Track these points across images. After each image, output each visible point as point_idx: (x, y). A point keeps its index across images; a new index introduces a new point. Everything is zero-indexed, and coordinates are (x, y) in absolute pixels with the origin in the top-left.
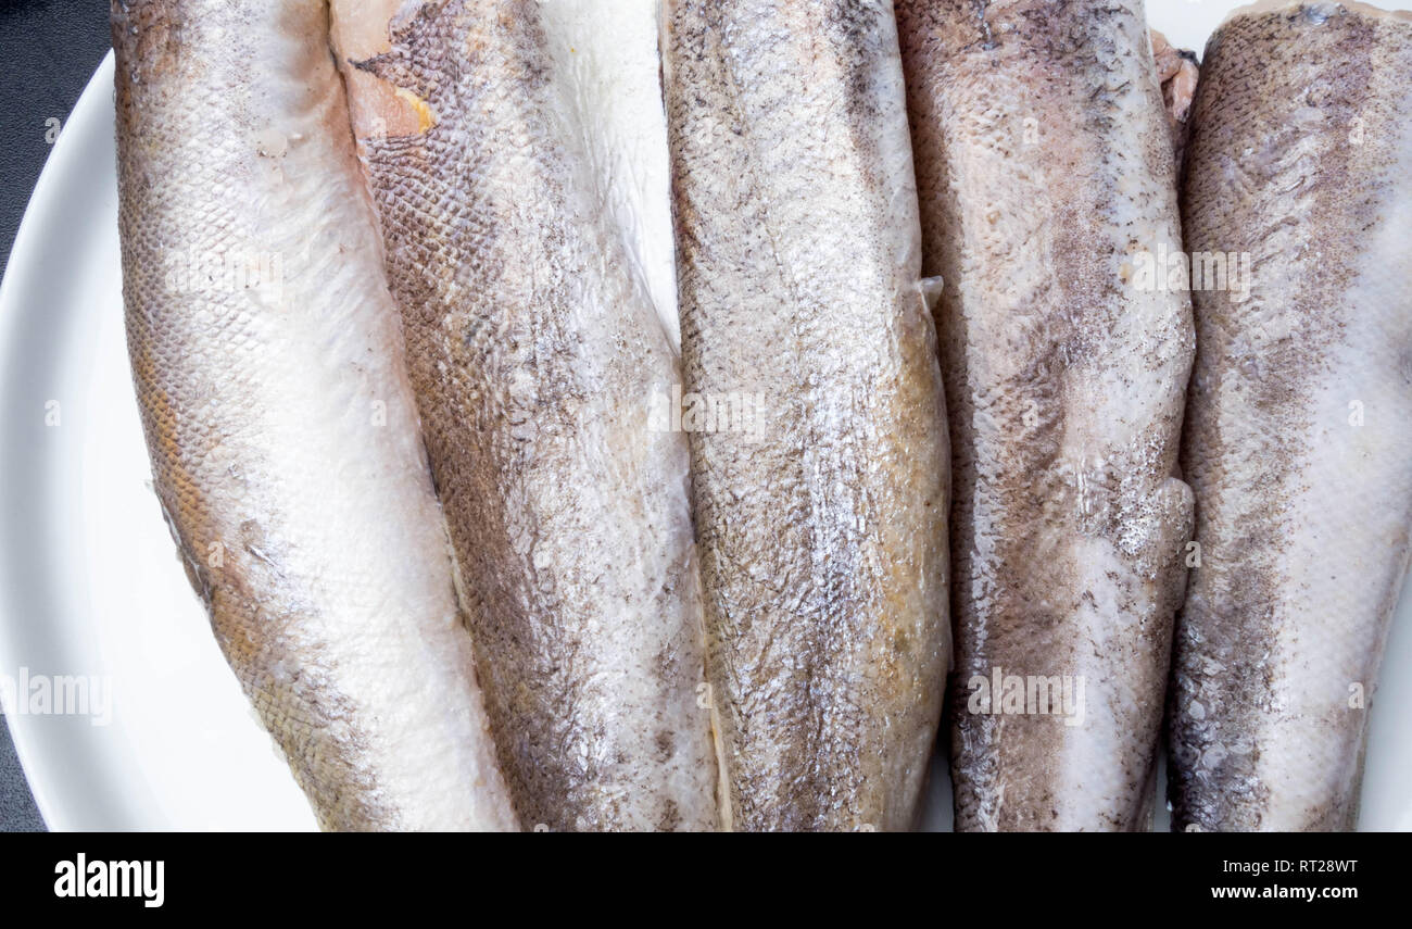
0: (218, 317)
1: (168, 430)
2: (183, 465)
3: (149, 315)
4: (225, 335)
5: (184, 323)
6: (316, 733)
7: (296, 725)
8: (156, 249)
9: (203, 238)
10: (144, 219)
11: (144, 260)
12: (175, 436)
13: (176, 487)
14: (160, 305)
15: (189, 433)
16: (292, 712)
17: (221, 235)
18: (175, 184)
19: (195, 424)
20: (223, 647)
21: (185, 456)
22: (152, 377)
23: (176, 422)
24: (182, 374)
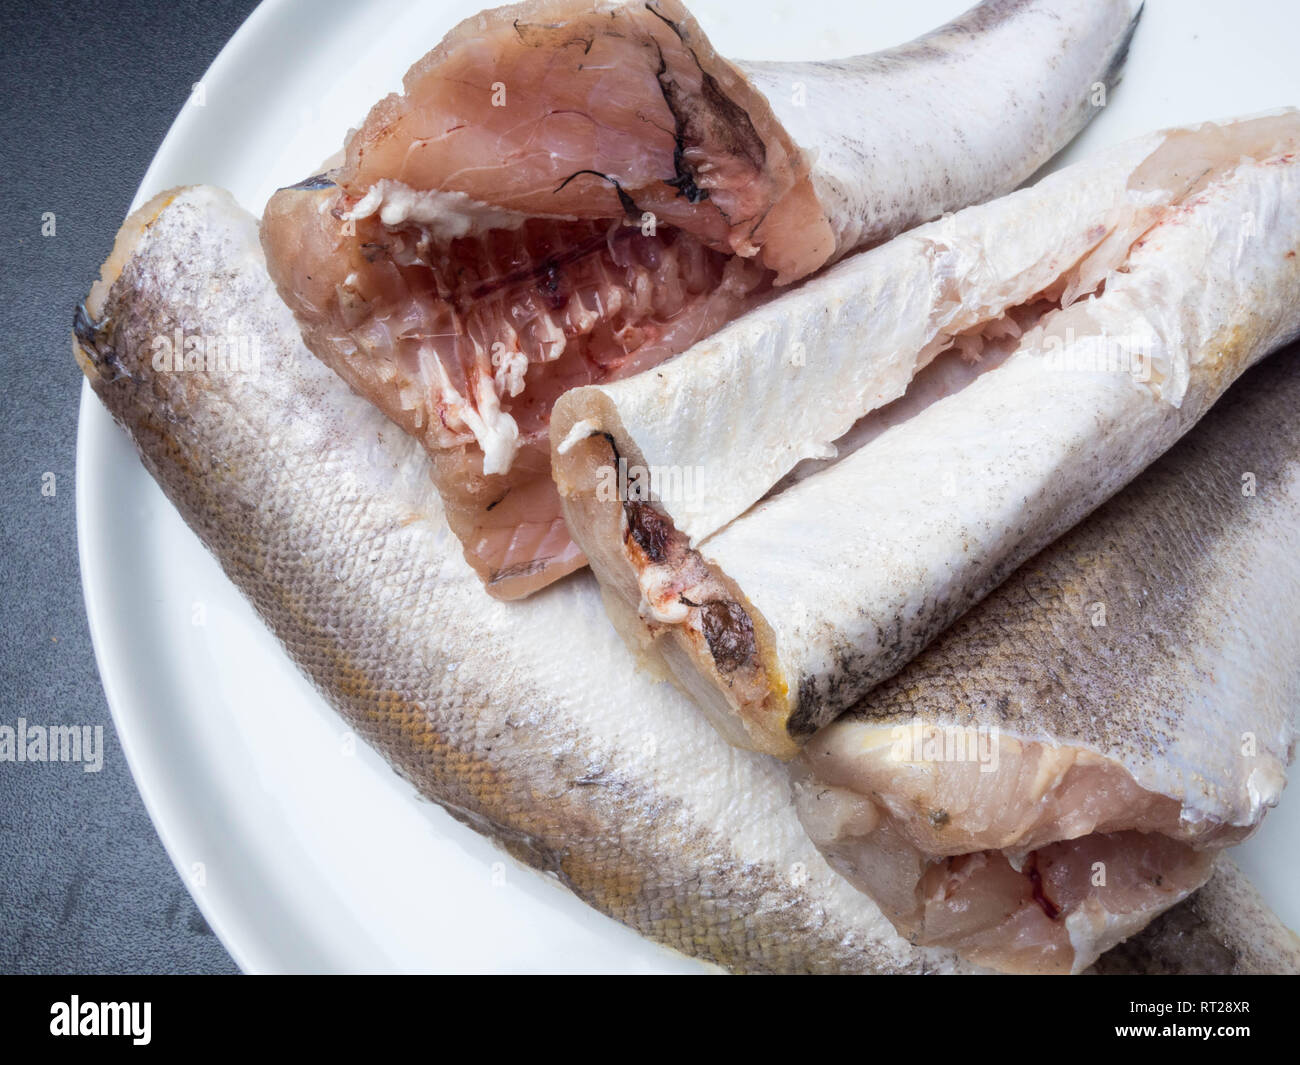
0: (404, 585)
1: (418, 727)
2: (457, 748)
3: (330, 629)
4: (423, 597)
5: (375, 612)
6: (749, 922)
7: (723, 931)
8: (300, 562)
9: (342, 521)
10: (265, 543)
11: (291, 582)
12: (430, 726)
13: (461, 777)
14: (336, 612)
15: (443, 714)
16: (710, 920)
17: (358, 508)
18: (281, 487)
19: (445, 701)
20: (595, 905)
21: (453, 741)
22: (368, 687)
23: (423, 712)
24: (401, 661)
